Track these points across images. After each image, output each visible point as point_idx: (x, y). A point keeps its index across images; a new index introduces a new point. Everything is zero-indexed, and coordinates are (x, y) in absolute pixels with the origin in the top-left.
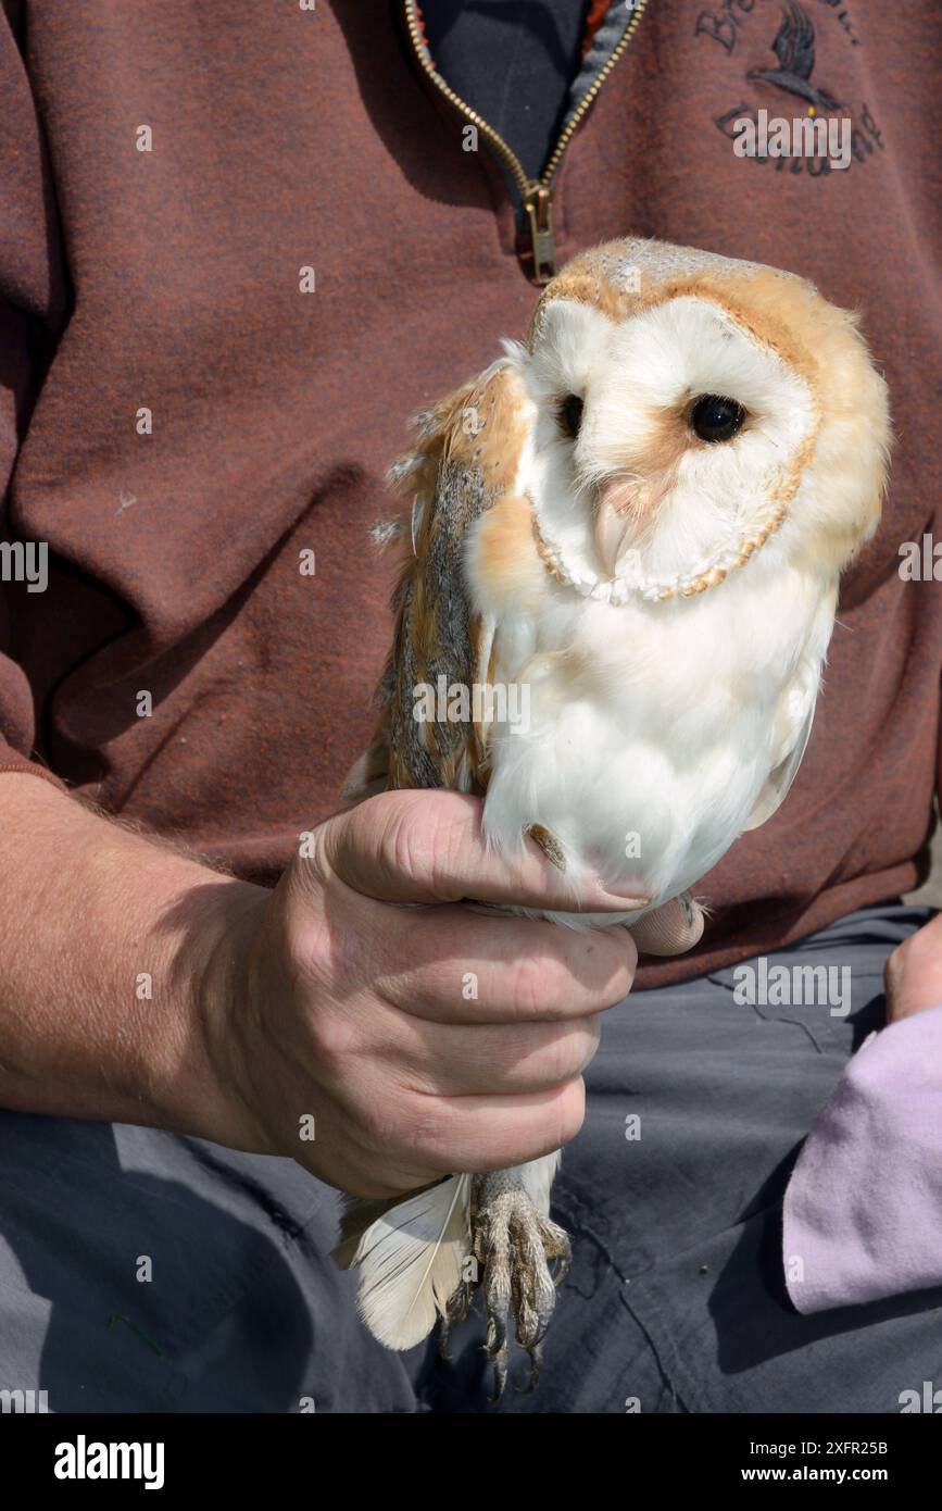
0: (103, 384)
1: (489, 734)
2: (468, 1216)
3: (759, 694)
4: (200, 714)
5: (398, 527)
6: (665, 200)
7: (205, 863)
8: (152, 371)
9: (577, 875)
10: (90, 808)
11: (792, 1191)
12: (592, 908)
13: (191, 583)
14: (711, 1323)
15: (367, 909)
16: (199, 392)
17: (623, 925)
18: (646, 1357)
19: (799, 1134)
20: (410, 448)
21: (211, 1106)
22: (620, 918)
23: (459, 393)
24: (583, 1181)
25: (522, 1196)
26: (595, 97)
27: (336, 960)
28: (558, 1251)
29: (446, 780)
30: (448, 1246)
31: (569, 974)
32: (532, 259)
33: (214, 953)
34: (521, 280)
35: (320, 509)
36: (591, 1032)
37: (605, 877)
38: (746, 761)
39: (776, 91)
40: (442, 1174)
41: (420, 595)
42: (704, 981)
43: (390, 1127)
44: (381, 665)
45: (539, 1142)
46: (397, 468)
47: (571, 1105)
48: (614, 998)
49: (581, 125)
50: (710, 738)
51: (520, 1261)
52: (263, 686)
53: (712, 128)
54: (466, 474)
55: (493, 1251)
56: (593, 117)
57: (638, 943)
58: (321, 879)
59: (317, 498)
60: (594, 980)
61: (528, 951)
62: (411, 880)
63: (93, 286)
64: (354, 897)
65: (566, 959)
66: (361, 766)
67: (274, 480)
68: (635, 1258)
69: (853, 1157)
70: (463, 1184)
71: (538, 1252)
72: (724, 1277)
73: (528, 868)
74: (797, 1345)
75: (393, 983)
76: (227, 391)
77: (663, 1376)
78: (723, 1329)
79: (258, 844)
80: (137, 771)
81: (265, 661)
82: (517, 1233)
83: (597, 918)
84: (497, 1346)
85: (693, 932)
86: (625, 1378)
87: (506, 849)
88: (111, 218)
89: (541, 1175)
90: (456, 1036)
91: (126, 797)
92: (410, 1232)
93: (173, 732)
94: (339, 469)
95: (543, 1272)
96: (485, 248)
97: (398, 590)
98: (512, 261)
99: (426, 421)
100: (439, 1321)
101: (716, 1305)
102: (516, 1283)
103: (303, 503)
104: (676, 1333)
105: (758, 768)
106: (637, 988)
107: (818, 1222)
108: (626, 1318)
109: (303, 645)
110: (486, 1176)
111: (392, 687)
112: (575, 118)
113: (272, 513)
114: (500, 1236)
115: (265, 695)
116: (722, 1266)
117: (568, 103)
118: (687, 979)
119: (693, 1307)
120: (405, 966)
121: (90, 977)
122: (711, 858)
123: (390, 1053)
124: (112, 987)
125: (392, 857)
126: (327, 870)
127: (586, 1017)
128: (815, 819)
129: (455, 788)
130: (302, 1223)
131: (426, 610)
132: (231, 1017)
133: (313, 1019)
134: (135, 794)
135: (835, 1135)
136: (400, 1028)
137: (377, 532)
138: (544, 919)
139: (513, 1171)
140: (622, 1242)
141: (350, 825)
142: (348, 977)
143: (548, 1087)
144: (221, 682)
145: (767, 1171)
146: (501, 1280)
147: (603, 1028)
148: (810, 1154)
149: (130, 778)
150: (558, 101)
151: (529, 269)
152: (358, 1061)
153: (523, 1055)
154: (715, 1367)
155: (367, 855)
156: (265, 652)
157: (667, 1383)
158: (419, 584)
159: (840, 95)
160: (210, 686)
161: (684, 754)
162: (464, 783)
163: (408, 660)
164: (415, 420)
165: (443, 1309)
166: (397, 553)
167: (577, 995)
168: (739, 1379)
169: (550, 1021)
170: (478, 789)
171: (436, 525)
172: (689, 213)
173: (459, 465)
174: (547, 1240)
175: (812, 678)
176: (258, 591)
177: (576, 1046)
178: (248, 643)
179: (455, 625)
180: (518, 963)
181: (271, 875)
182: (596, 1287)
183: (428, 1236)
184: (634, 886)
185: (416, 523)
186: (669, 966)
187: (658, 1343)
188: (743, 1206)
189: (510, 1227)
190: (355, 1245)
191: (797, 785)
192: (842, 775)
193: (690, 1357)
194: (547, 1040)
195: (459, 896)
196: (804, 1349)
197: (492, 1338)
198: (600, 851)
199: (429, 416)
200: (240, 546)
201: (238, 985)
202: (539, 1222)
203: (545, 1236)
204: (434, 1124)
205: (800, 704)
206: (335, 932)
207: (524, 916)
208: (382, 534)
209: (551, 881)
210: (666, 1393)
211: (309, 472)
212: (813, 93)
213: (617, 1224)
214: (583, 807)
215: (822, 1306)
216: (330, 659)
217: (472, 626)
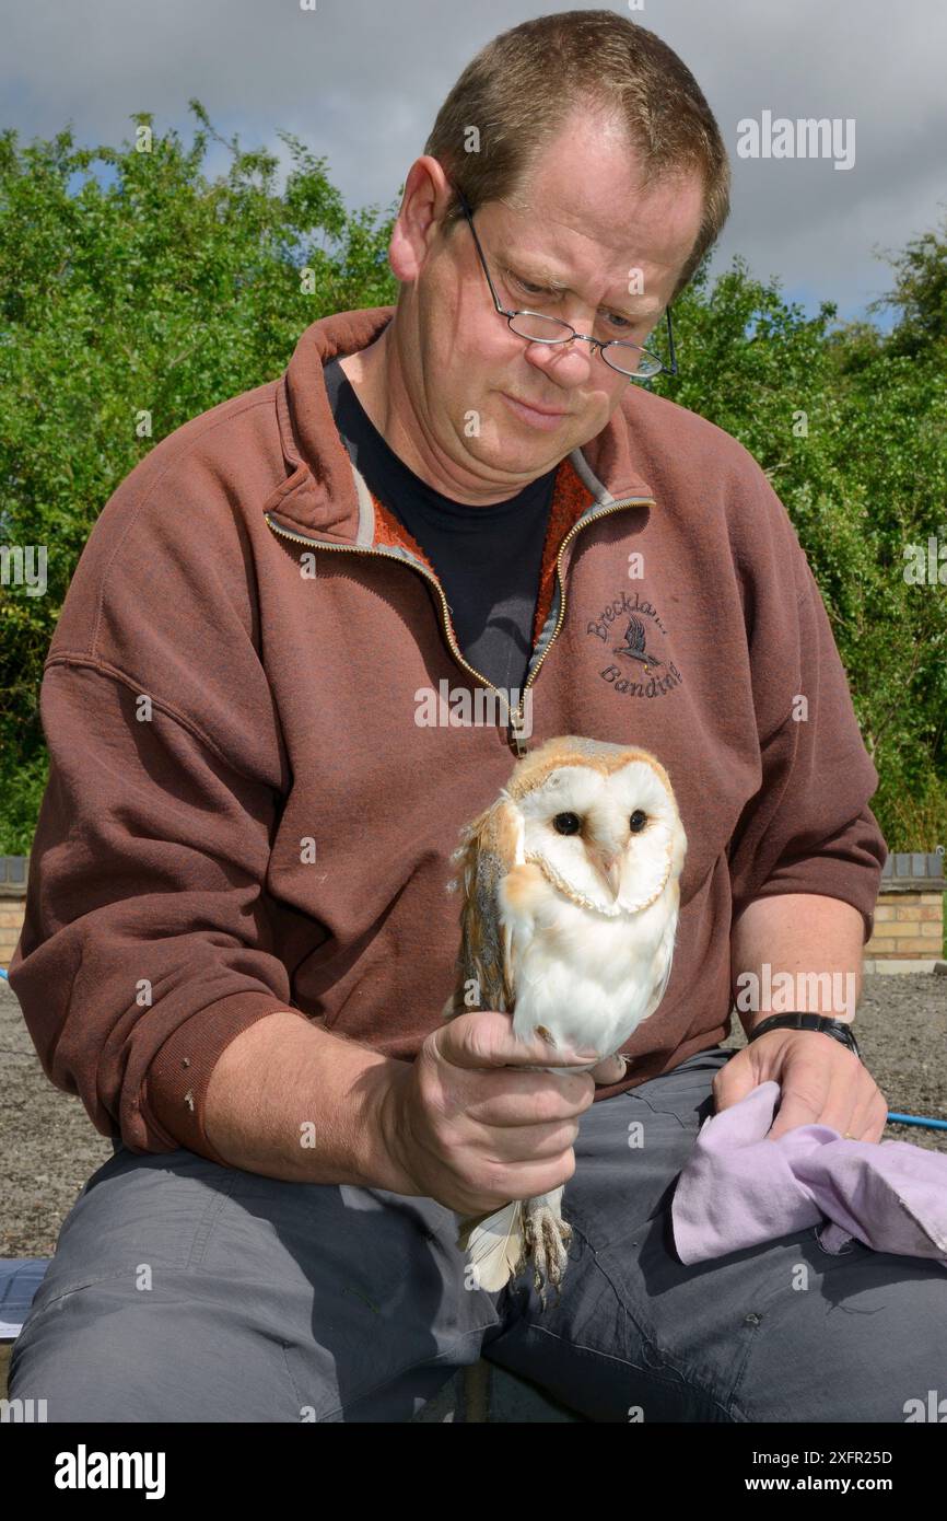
0: (309, 820)
1: (514, 983)
2: (521, 1222)
3: (646, 954)
4: (367, 979)
5: (458, 883)
6: (579, 713)
7: (377, 1051)
8: (333, 812)
9: (562, 1048)
10: (320, 1028)
11: (675, 1202)
12: (572, 1064)
13: (356, 914)
14: (641, 1271)
15: (459, 1073)
16: (357, 821)
17: (586, 1071)
18: (609, 1291)
19: (677, 1172)
20: (461, 845)
21: (389, 1173)
22: (585, 1068)
23: (483, 816)
24: (572, 1203)
25: (547, 1209)
26: (541, 666)
27: (446, 1100)
28: (567, 1235)
29: (493, 1006)
30: (513, 1237)
31: (561, 1097)
32: (516, 746)
33: (386, 1097)
34: (512, 756)
35: (419, 874)
36: (575, 1125)
37: (576, 1048)
38: (640, 987)
39: (628, 658)
40: (507, 1202)
41: (473, 916)
42: (625, 1095)
43: (480, 1181)
44: (457, 948)
45: (554, 1181)
46: (455, 855)
47: (568, 1161)
48: (585, 1107)
49: (535, 680)
50: (623, 976)
51: (548, 1242)
52: (397, 963)
53: (599, 677)
54: (491, 856)
55: (535, 1239)
56: (541, 676)
57: (595, 1079)
58: (435, 1059)
59: (417, 869)
60: (574, 1099)
61: (540, 1088)
62: (480, 1058)
63: (301, 772)
64: (452, 1067)
65: (559, 1090)
66: (451, 1001)
67: (395, 861)
68: (599, 1239)
69: (704, 1184)
70: (518, 1206)
71: (557, 1237)
72: (645, 1247)
73: (537, 1048)
74: (685, 1280)
75: (476, 1109)
76: (370, 820)
77: (619, 1301)
78: (647, 1275)
79: (401, 1042)
80: (338, 1009)
81: (397, 950)
82: (546, 1228)
83: (574, 1069)
84: (541, 1286)
85: (621, 1072)
86: (600, 1303)
87: (526, 1039)
88: (309, 739)
89: (555, 1198)
90: (508, 1132)
91: (334, 1022)
92: (493, 1232)
93: (354, 989)
94: (425, 854)
95: (561, 1247)
96: (493, 743)
97: (462, 915)
98: (507, 747)
99: (468, 831)
100: (512, 1275)
101: (643, 1262)
102: (548, 1253)
103: (410, 872)
104: (623, 1278)
105: (646, 989)
106: (595, 1101)
107: (690, 1218)
108: (598, 1271)
109: (415, 942)
110: (528, 1200)
111: (463, 961)
112: (532, 677)
113: (394, 878)
114: (538, 1231)
115: (398, 968)
116: (643, 1242)
117: (528, 671)
118: (616, 1095)
119: (631, 1264)
120: (481, 1100)
121: (325, 1114)
122: (627, 1035)
123: (476, 1144)
124: (336, 1118)
125: (470, 1047)
126: (438, 1055)
127: (572, 1118)
128: (674, 1010)
129: (498, 1010)
130: (434, 1232)
131: (476, 923)
132: (397, 1132)
133: (437, 1130)
134: (338, 1021)
135: (695, 1173)
136: (479, 1131)
137: (448, 887)
138: (547, 1071)
139: (542, 1198)
140: (592, 1232)
141: (448, 1033)
142: (452, 1109)
143: (556, 1154)
144: (376, 963)
145: (662, 1192)
146: (540, 1254)
147: (581, 1122)
148: (683, 1183)
149: (335, 1013)
150: (523, 670)
151: (515, 751)
152: (460, 1149)
153: (542, 1139)
154: (645, 1294)
155: (457, 1046)
156: (397, 946)
157: (621, 1304)
158: (472, 911)
159: (659, 658)
160: (371, 965)
161: (611, 986)
162: (502, 1007)
163: (469, 949)
164: (462, 831)
165: (513, 1270)
166: (460, 896)
167: (569, 1108)
168: (657, 1299)
169: (555, 1121)
170: (510, 1010)
171: (477, 882)
172: (591, 719)
173: (487, 852)
174: (561, 1230)
175: (670, 943)
176: (391, 916)
177: (568, 1133)
178: (388, 942)
179: (491, 930)
180: (537, 1094)
181: (411, 1057)
182: (581, 1255)
183: (503, 1233)
184: (592, 1052)
185: (468, 881)
186: (607, 1089)
187: (615, 1282)
188: (652, 1210)
189: (543, 1225)
190: (467, 1240)
191: (666, 995)
192: (685, 988)
193: (632, 1289)
194: (552, 1132)
195: (504, 1064)
196: (688, 1283)
197: (538, 1281)
198: (572, 1036)
199: (469, 828)
200: (380, 894)
201: (399, 1112)
202: (556, 1221)
203: (560, 1228)
204: (501, 1177)
205: (665, 956)
206: (444, 1086)
207: (537, 1071)
208: (451, 887)
209: (549, 1054)
210: (621, 1309)
211: (412, 857)
212: (646, 657)
213: (589, 1223)
214: (563, 1014)
215: (696, 1260)
216: (430, 947)
217: (500, 932)
